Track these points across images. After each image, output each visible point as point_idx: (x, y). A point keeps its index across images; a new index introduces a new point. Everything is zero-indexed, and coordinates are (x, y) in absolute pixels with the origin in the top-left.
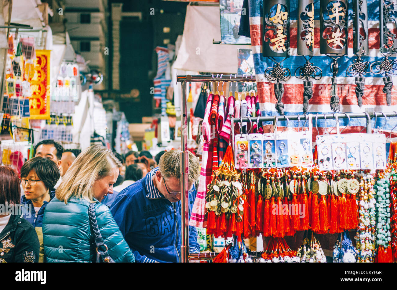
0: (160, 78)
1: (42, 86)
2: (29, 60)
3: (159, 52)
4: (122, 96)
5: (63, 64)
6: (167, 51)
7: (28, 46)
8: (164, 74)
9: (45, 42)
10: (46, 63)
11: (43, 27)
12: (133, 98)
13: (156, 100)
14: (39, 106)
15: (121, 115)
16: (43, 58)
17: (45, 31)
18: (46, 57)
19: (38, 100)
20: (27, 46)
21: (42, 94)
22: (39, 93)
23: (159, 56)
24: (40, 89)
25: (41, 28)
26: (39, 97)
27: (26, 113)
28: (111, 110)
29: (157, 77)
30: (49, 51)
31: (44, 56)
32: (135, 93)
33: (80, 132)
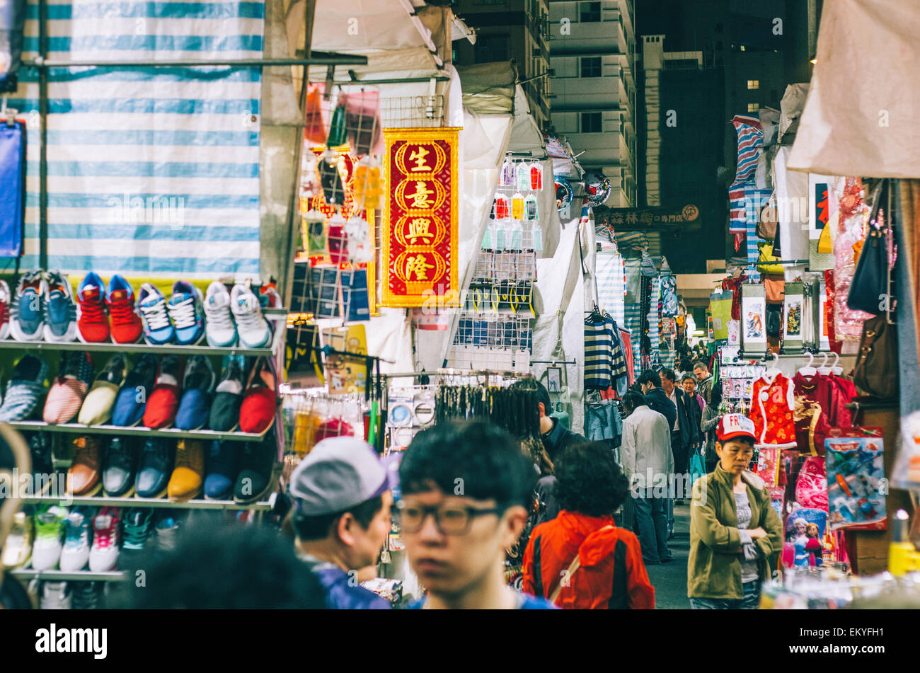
0: (742, 186)
1: (437, 221)
2: (366, 158)
3: (740, 127)
4: (665, 218)
5: (508, 163)
6: (758, 125)
7: (361, 114)
8: (752, 176)
9: (445, 106)
10: (448, 161)
11: (439, 68)
12: (686, 223)
13: (734, 234)
14: (430, 274)
15: (660, 262)
16: (438, 149)
17: (446, 79)
18: (446, 147)
19: (429, 258)
20: (358, 116)
21: (438, 241)
22: (432, 240)
23: (741, 136)
24: (432, 228)
25: (435, 70)
26: (431, 249)
27: (360, 311)
28: (638, 255)
29: (736, 183)
30: (455, 130)
31: (442, 143)
32: (691, 213)
33: (562, 313)
